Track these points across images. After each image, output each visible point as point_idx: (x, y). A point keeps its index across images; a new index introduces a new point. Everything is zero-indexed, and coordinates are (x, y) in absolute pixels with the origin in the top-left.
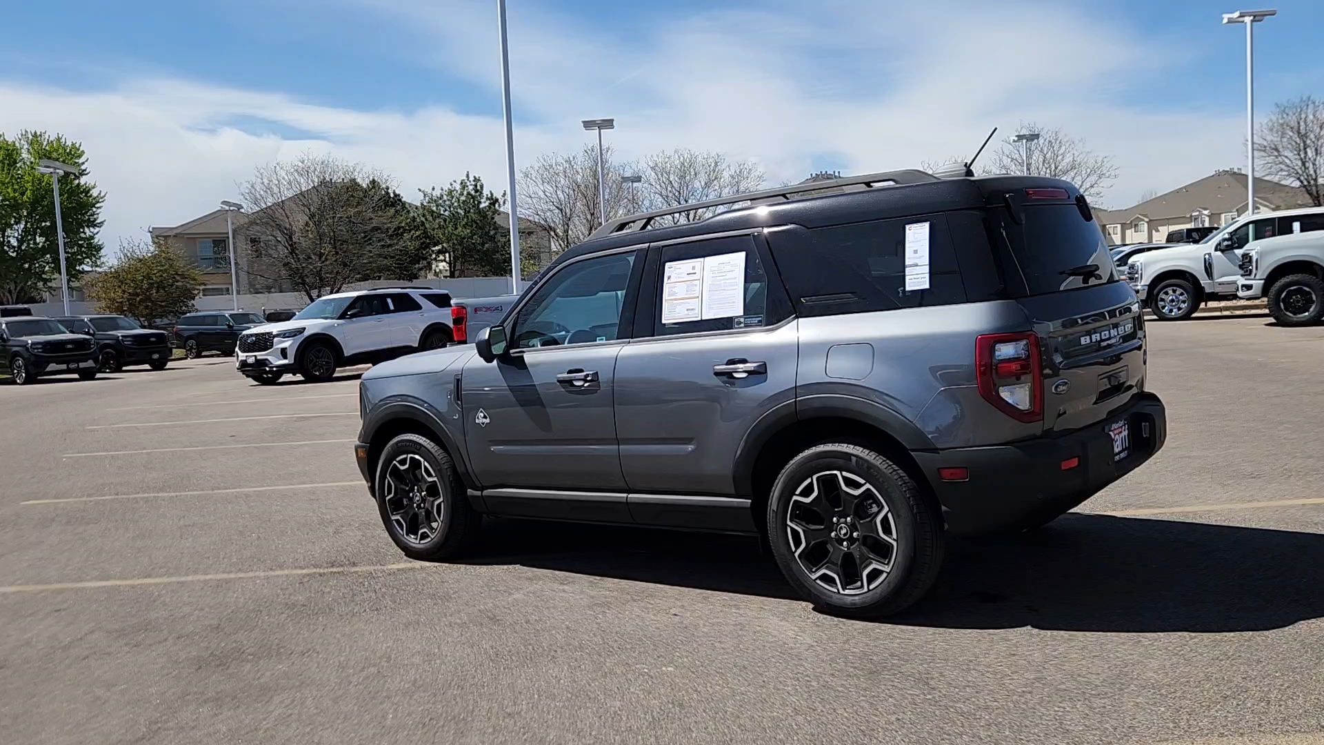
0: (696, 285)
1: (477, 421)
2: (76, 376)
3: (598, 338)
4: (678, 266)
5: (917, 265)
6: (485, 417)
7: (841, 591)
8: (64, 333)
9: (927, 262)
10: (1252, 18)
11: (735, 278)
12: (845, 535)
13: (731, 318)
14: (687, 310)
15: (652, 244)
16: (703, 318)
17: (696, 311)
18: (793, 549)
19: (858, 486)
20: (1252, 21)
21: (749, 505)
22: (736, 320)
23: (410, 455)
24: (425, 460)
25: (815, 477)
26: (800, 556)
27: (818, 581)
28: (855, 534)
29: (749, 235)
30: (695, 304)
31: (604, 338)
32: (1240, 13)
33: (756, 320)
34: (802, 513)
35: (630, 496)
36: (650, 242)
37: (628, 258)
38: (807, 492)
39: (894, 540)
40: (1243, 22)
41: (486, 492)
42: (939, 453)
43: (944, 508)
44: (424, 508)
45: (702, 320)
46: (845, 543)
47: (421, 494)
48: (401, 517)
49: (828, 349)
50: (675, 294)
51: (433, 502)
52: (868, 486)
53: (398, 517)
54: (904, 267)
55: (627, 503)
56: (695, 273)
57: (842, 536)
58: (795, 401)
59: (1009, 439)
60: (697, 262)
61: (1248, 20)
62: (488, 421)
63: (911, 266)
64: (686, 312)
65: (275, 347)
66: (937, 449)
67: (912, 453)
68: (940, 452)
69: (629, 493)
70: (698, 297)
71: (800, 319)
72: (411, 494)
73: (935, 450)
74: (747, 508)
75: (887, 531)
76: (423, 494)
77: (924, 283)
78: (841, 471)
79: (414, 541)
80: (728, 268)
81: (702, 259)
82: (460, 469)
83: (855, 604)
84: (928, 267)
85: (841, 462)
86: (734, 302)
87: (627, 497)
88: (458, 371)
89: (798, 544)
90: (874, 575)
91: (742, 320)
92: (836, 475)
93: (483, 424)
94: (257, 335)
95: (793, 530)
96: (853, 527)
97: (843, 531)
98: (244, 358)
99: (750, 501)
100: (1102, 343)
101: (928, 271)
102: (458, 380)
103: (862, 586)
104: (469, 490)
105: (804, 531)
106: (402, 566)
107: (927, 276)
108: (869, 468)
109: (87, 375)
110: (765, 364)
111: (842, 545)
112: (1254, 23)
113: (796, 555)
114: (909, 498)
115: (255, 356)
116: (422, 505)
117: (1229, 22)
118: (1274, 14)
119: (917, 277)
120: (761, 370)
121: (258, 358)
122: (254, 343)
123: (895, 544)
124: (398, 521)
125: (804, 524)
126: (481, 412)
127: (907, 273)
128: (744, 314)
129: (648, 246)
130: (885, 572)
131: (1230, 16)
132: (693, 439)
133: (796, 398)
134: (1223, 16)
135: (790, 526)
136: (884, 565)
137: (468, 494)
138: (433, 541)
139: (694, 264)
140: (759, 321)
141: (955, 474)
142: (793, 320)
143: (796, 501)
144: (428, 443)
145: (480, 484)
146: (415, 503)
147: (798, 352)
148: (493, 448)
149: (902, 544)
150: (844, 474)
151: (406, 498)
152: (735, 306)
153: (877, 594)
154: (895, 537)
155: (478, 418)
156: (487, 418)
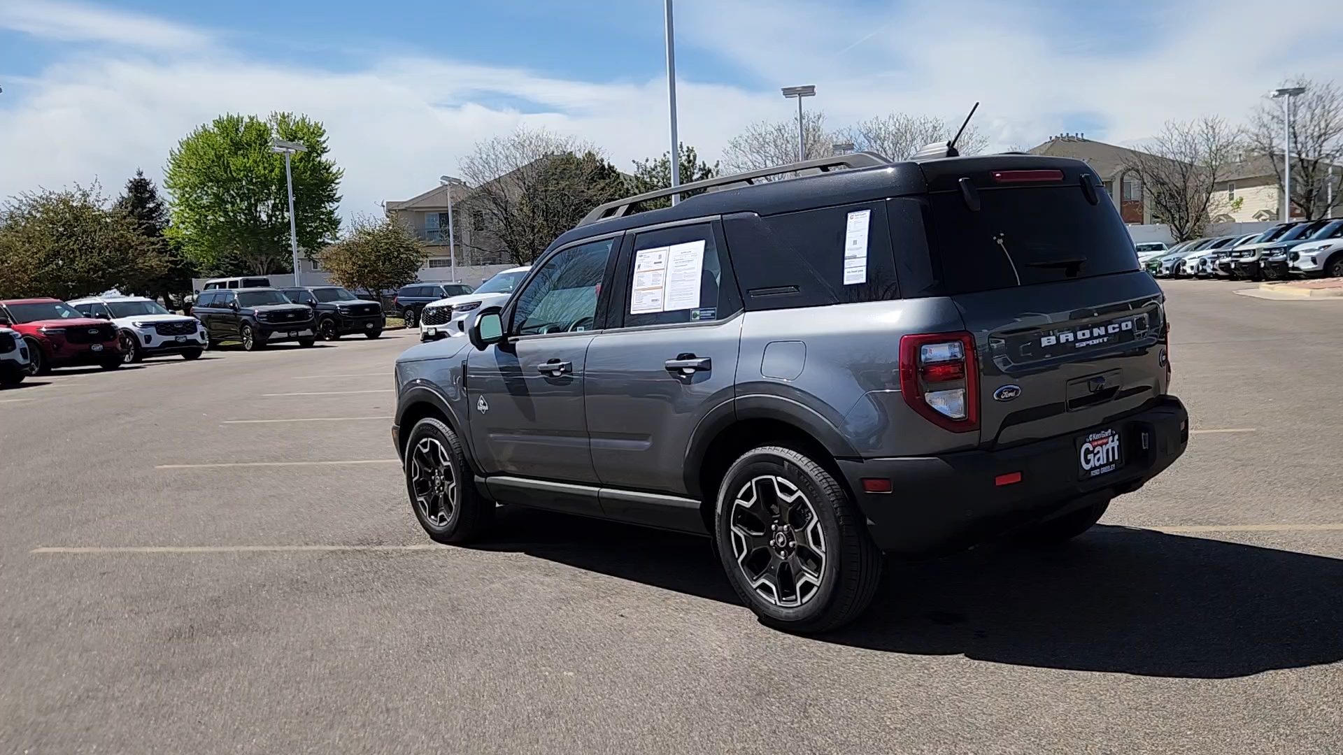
0: (661, 275)
2: (297, 343)
3: (578, 328)
4: (647, 255)
5: (855, 257)
6: (484, 404)
7: (778, 603)
8: (288, 303)
9: (865, 254)
11: (694, 268)
12: (782, 543)
13: (689, 310)
14: (652, 301)
15: (628, 231)
16: (666, 310)
17: (660, 302)
18: (736, 555)
19: (791, 492)
21: (698, 507)
22: (693, 312)
23: (430, 439)
24: (441, 444)
25: (754, 481)
26: (742, 562)
27: (758, 591)
28: (791, 544)
29: (709, 222)
30: (659, 295)
31: (583, 328)
33: (709, 313)
34: (745, 518)
35: (601, 490)
36: (626, 229)
37: (608, 244)
38: (747, 496)
39: (823, 552)
41: (489, 479)
42: (863, 462)
43: (869, 522)
44: (442, 491)
45: (664, 312)
46: (782, 552)
47: (439, 478)
48: (425, 498)
49: (767, 345)
50: (642, 283)
51: (449, 486)
52: (800, 493)
53: (422, 499)
54: (843, 258)
55: (599, 498)
56: (661, 262)
57: (779, 545)
58: (735, 400)
59: (936, 450)
60: (662, 251)
62: (486, 408)
63: (850, 258)
64: (651, 303)
65: (453, 320)
66: (861, 458)
67: (837, 461)
68: (865, 461)
69: (602, 487)
70: (662, 287)
71: (747, 313)
72: (433, 477)
73: (860, 459)
74: (696, 509)
75: (817, 543)
76: (441, 477)
77: (862, 277)
78: (776, 476)
79: (434, 523)
80: (689, 257)
81: (667, 248)
82: (467, 455)
83: (789, 617)
84: (865, 259)
85: (775, 466)
86: (692, 294)
87: (599, 492)
88: (466, 357)
89: (740, 551)
90: (807, 587)
91: (698, 312)
92: (771, 479)
93: (483, 411)
94: (437, 308)
95: (736, 535)
96: (790, 537)
97: (781, 540)
98: (426, 331)
99: (700, 502)
100: (1077, 344)
101: (865, 263)
102: (464, 366)
103: (796, 600)
104: (475, 476)
105: (745, 536)
106: (426, 547)
107: (864, 269)
108: (800, 475)
109: (306, 343)
110: (710, 361)
111: (780, 554)
113: (739, 561)
114: (836, 508)
115: (435, 329)
116: (441, 488)
119: (855, 271)
120: (705, 366)
121: (439, 330)
122: (434, 316)
123: (823, 556)
124: (422, 502)
125: (745, 529)
126: (482, 399)
127: (846, 266)
128: (700, 307)
129: (623, 233)
130: (816, 586)
132: (649, 435)
133: (735, 397)
135: (733, 531)
136: (815, 577)
137: (475, 480)
138: (448, 524)
139: (661, 253)
140: (712, 314)
141: (877, 485)
142: (740, 314)
143: (738, 505)
144: (443, 427)
145: (484, 471)
146: (436, 485)
147: (739, 348)
148: (491, 436)
149: (831, 557)
150: (780, 479)
151: (429, 480)
152: (692, 297)
153: (808, 608)
154: (824, 549)
155: (479, 405)
156: (486, 405)
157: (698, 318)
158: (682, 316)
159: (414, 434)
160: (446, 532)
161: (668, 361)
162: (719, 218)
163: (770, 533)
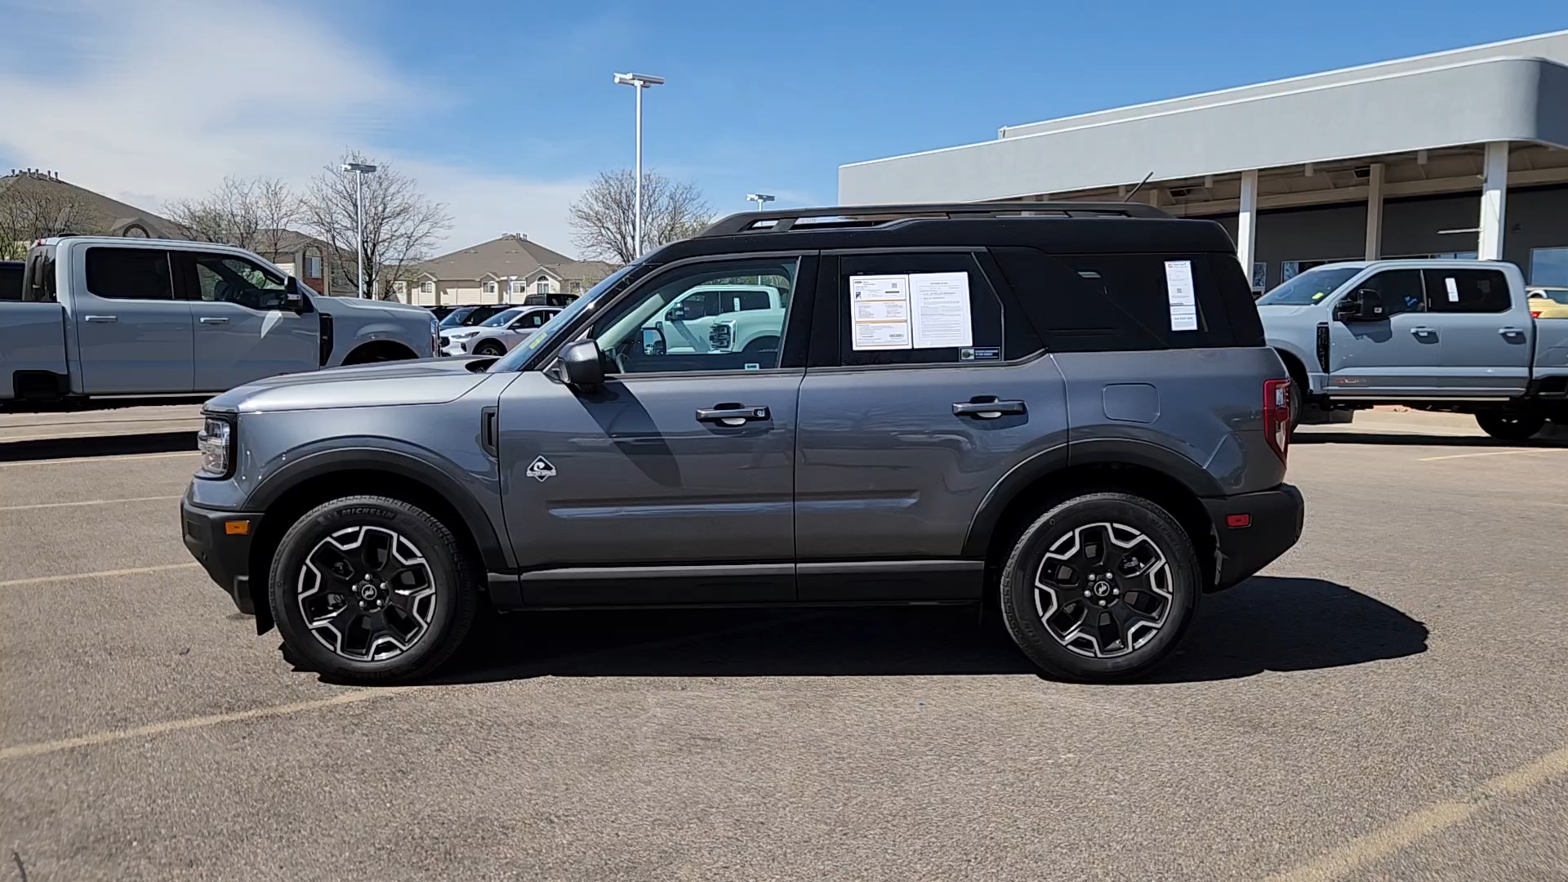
0: (901, 307)
1: (529, 473)
3: (746, 365)
4: (870, 282)
5: (1182, 305)
6: (547, 468)
7: (1099, 655)
9: (1193, 303)
10: (642, 83)
11: (958, 302)
12: (1104, 592)
13: (957, 348)
14: (891, 336)
15: (822, 251)
16: (915, 347)
17: (905, 338)
18: (1041, 613)
19: (1131, 537)
20: (642, 86)
21: (983, 567)
22: (963, 351)
23: (365, 528)
24: (400, 533)
26: (1048, 621)
27: (1071, 648)
28: (1116, 591)
29: (969, 253)
30: (904, 329)
31: (757, 365)
32: (633, 75)
33: (989, 353)
35: (798, 565)
36: (820, 249)
37: (785, 265)
38: (1065, 547)
39: (1169, 592)
40: (634, 85)
41: (525, 576)
42: (1226, 499)
44: (382, 607)
45: (912, 349)
46: (1102, 602)
47: (378, 587)
48: (333, 621)
50: (870, 315)
51: (412, 598)
52: (1143, 537)
54: (1167, 305)
56: (898, 292)
57: (1100, 594)
58: (1068, 445)
60: (900, 280)
61: (638, 83)
62: (553, 472)
63: (1175, 305)
64: (890, 339)
66: (1225, 495)
67: (1202, 500)
68: (1229, 498)
70: (906, 321)
71: (1052, 354)
72: (354, 587)
73: (1223, 496)
74: (980, 571)
75: (1163, 584)
76: (382, 586)
77: (1192, 324)
78: (1113, 523)
79: (358, 658)
80: (944, 289)
81: (906, 276)
83: (1118, 667)
84: (1194, 308)
85: (1112, 512)
86: (959, 330)
87: (794, 568)
88: (493, 401)
89: (1047, 607)
90: (1142, 632)
91: (971, 351)
92: (1105, 527)
93: (541, 477)
95: (1042, 591)
96: (1113, 583)
99: (983, 562)
101: (1194, 311)
102: (491, 415)
103: (1126, 646)
104: (489, 574)
105: (1056, 592)
106: (320, 702)
107: (1194, 317)
110: (1021, 403)
111: (1098, 604)
112: (644, 89)
113: (1045, 620)
114: (1189, 548)
116: (379, 602)
117: (620, 82)
118: (662, 83)
119: (1184, 316)
120: (1017, 409)
123: (1170, 597)
124: (324, 630)
125: (1056, 584)
126: (540, 460)
127: (1172, 313)
128: (974, 345)
129: (816, 252)
130: (1155, 628)
131: (623, 76)
132: (915, 491)
133: (1068, 442)
134: (616, 74)
135: (1038, 588)
136: (1154, 620)
137: (489, 579)
138: (405, 654)
139: (894, 281)
140: (994, 354)
141: (1239, 520)
142: (1042, 354)
143: (1049, 558)
144: (408, 507)
145: (518, 564)
146: (362, 599)
147: (1064, 390)
148: (555, 512)
149: (1178, 596)
150: (1116, 525)
151: (335, 594)
152: (961, 335)
153: (1144, 652)
154: (1171, 590)
155: (532, 469)
156: (550, 469)
157: (972, 357)
158: (948, 356)
159: (316, 523)
160: (397, 668)
161: (955, 405)
162: (984, 249)
163: (1085, 584)
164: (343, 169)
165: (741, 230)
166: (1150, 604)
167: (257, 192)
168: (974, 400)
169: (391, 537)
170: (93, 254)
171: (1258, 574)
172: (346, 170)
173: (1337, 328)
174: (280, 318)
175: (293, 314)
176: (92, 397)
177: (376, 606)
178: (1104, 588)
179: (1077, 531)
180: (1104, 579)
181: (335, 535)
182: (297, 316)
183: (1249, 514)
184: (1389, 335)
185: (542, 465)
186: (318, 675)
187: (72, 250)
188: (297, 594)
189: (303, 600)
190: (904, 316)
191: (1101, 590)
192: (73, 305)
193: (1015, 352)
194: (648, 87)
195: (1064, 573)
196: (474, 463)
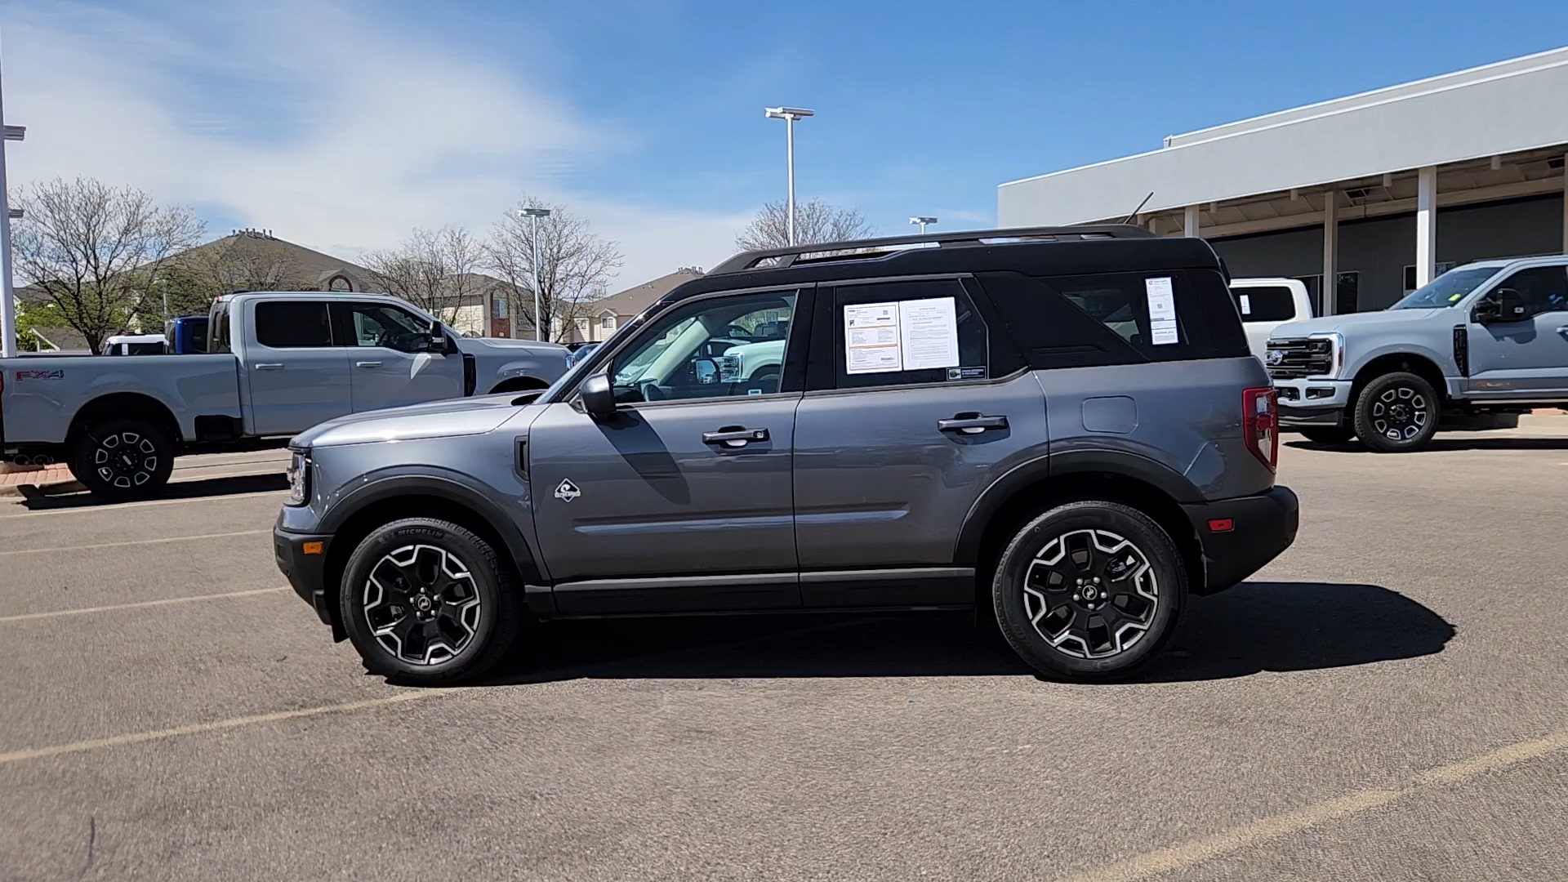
0: (891, 332)
1: (557, 495)
3: (749, 391)
4: (863, 310)
5: (1163, 319)
6: (572, 489)
7: (1089, 656)
9: (1174, 317)
10: (792, 116)
11: (945, 326)
12: (1092, 596)
13: (944, 369)
14: (883, 359)
15: (819, 283)
16: (905, 369)
17: (895, 361)
18: (1030, 616)
19: (1115, 543)
20: (793, 119)
21: (973, 574)
22: (950, 371)
23: (418, 546)
24: (448, 551)
26: (1038, 624)
27: (1061, 649)
28: (1103, 595)
29: (956, 279)
30: (894, 352)
31: (760, 391)
32: (784, 109)
33: (975, 372)
34: (1040, 578)
35: (802, 574)
36: (817, 281)
37: (784, 298)
38: (1052, 553)
39: (1154, 595)
40: (784, 118)
41: (557, 587)
42: (1207, 505)
43: (1207, 560)
44: (436, 616)
45: (903, 371)
46: (1091, 605)
47: (432, 599)
48: (393, 631)
49: (1079, 401)
50: (863, 341)
51: (459, 608)
52: (1126, 543)
53: (386, 631)
54: (1148, 321)
55: (799, 584)
56: (889, 318)
57: (1088, 598)
58: (1048, 457)
60: (889, 307)
61: (788, 117)
62: (578, 493)
63: (1156, 320)
64: (882, 362)
67: (1182, 506)
68: (1209, 504)
69: (800, 572)
70: (896, 345)
71: (1034, 372)
72: (412, 600)
73: (1205, 502)
74: (971, 577)
75: (1148, 589)
76: (435, 597)
77: (1173, 337)
78: (1096, 530)
79: (416, 662)
80: (933, 314)
81: (896, 303)
83: (1107, 667)
84: (1175, 322)
85: (1098, 520)
86: (946, 352)
87: (799, 576)
88: (524, 431)
89: (1036, 611)
90: (1129, 634)
91: (958, 371)
92: (1089, 534)
93: (568, 498)
95: (1031, 596)
96: (1100, 587)
99: (974, 569)
101: (1175, 325)
102: (523, 443)
103: (1114, 647)
104: (526, 586)
105: (1043, 596)
106: (382, 699)
107: (1175, 330)
108: (1131, 524)
110: (1004, 418)
111: (1087, 607)
112: (794, 121)
113: (1034, 622)
114: (1173, 552)
116: (433, 612)
117: (771, 117)
118: (812, 115)
119: (1165, 330)
120: (1000, 425)
123: (1155, 599)
124: (387, 638)
125: (1044, 588)
126: (566, 483)
127: (1152, 327)
128: (960, 365)
129: (813, 285)
130: (1142, 630)
131: (774, 110)
132: (905, 503)
133: (1049, 454)
134: (767, 109)
135: (1027, 592)
136: (1141, 622)
137: (527, 591)
138: (456, 658)
139: (886, 308)
140: (980, 373)
141: (1222, 525)
142: (1026, 372)
143: (1036, 564)
144: (454, 527)
145: (550, 576)
146: (419, 610)
147: (1045, 405)
148: (582, 529)
149: (1165, 599)
150: (1100, 532)
151: (397, 605)
152: (947, 355)
153: (1132, 653)
154: (1156, 593)
155: (559, 491)
156: (575, 490)
157: (959, 377)
158: (937, 376)
159: (377, 543)
160: (449, 670)
161: (941, 422)
162: (970, 275)
163: (1074, 588)
164: (520, 215)
165: (747, 267)
166: (1138, 607)
167: (443, 240)
168: (959, 417)
169: (441, 554)
170: (262, 308)
171: (1247, 580)
172: (522, 215)
173: (1476, 330)
174: (428, 360)
175: (439, 356)
176: (262, 438)
177: (431, 616)
178: (1091, 592)
179: (1062, 538)
180: (1092, 583)
181: (394, 553)
182: (444, 358)
183: (1232, 519)
184: (1532, 335)
185: (568, 487)
186: (385, 678)
187: (243, 305)
188: (363, 607)
189: (369, 611)
190: (895, 340)
191: (1089, 594)
192: (245, 355)
193: (999, 370)
194: (799, 119)
195: (1055, 578)
196: (511, 486)
